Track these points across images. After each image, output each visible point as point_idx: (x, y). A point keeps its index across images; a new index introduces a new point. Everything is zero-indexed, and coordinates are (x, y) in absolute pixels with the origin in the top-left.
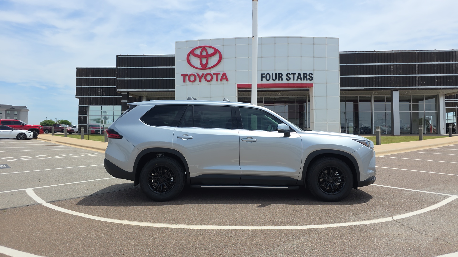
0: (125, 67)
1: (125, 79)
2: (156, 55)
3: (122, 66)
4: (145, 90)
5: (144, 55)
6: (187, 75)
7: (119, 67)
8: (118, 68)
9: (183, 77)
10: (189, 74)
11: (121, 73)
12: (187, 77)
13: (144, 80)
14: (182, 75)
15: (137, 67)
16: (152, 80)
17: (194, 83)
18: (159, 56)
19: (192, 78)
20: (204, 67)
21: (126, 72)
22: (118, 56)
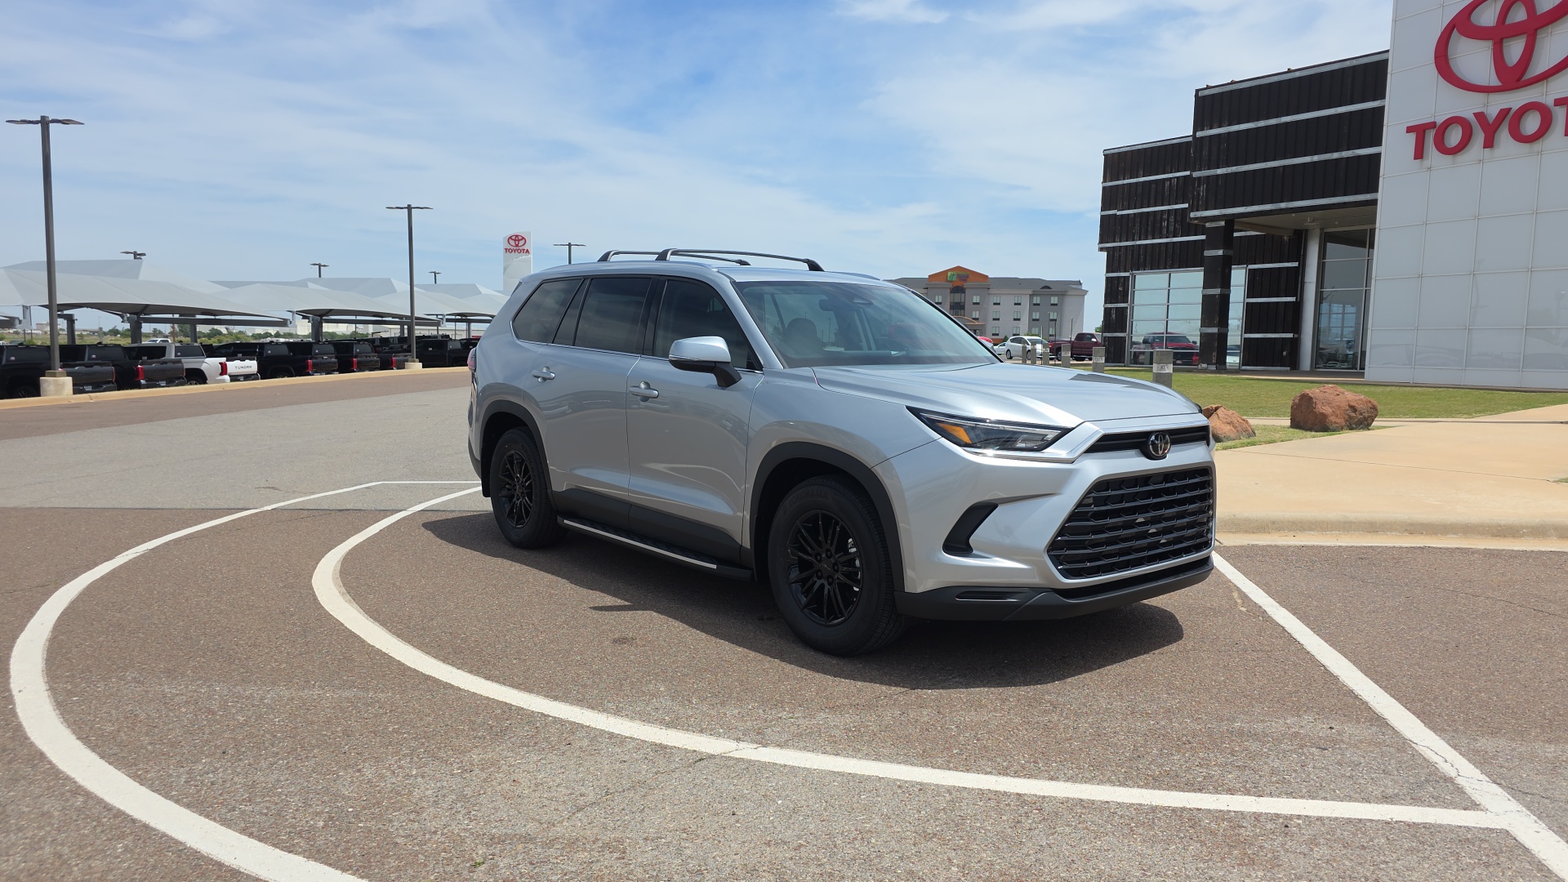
0: (1220, 127)
1: (1220, 171)
2: (1334, 62)
3: (1211, 128)
4: (1283, 205)
5: (1289, 71)
6: (1433, 125)
7: (1203, 130)
8: (1199, 134)
9: (1412, 136)
10: (1440, 120)
11: (1205, 152)
12: (1430, 136)
13: (1281, 169)
14: (1409, 130)
15: (1262, 124)
16: (1315, 163)
17: (1462, 158)
18: (1348, 64)
19: (1454, 136)
20: (1512, 77)
21: (1222, 146)
22: (1200, 94)
